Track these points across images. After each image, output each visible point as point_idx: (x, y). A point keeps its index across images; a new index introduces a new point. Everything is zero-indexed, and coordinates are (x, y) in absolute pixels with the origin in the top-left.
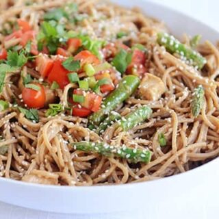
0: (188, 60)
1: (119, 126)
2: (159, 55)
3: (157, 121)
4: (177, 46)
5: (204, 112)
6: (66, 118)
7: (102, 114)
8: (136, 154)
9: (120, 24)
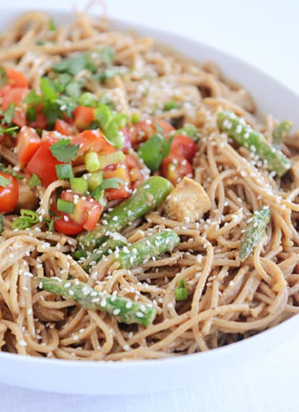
0: (261, 160)
1: (115, 260)
2: (216, 148)
3: (184, 257)
4: (247, 136)
5: (258, 253)
6: (42, 234)
7: (99, 235)
8: (130, 309)
9: (174, 88)
